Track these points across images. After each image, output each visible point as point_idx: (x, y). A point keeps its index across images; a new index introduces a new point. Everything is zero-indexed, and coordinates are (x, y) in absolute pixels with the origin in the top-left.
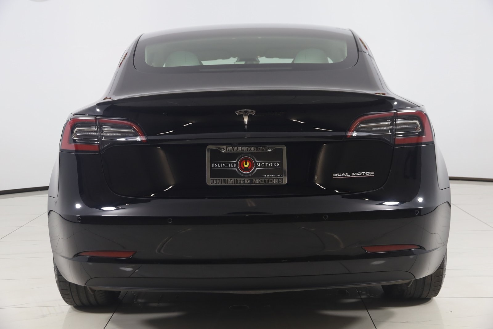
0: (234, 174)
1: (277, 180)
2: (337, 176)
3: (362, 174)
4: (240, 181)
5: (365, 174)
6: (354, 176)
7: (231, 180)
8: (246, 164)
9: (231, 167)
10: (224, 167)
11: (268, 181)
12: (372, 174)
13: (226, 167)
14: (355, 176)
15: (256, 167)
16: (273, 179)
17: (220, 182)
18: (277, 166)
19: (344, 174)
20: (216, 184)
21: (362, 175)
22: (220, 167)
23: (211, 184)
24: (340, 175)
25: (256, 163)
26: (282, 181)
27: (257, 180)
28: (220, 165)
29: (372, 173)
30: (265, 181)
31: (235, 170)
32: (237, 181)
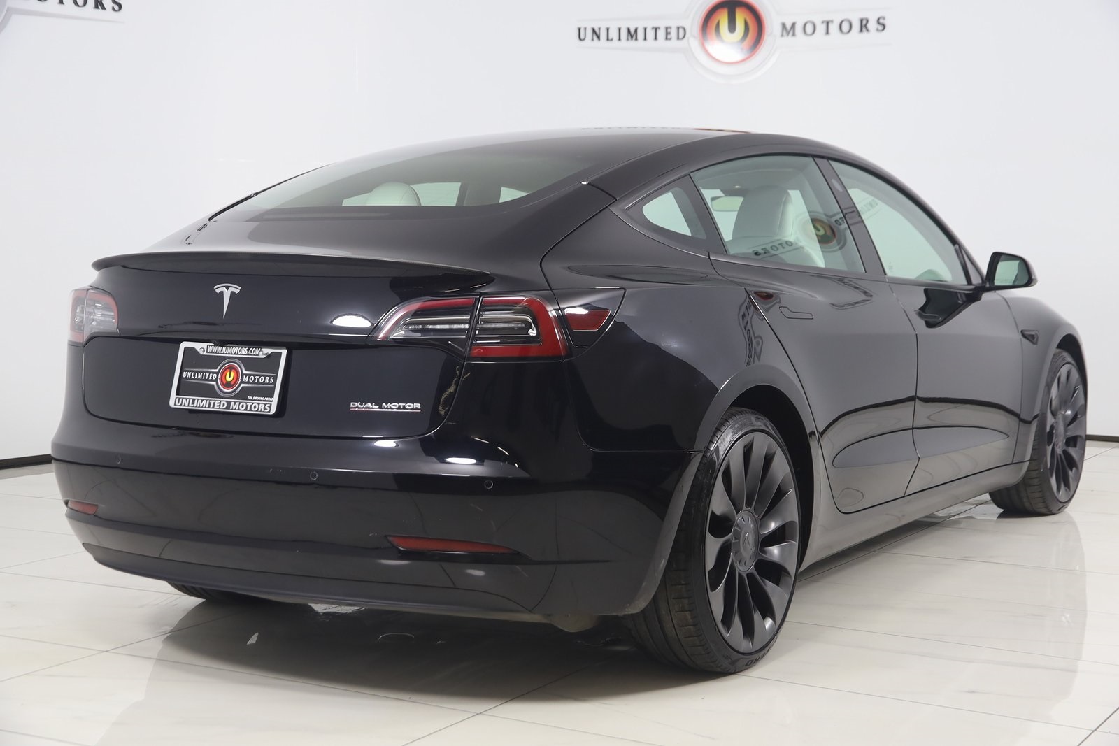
0: (210, 392)
1: (264, 406)
2: (357, 407)
3: (400, 406)
4: (214, 404)
5: (404, 408)
6: (384, 408)
7: (202, 400)
8: (230, 377)
9: (208, 380)
10: (199, 379)
11: (251, 406)
12: (417, 409)
13: (202, 379)
14: (387, 408)
15: (242, 382)
16: (259, 404)
17: (186, 402)
18: (269, 384)
19: (369, 405)
20: (181, 405)
21: (399, 408)
22: (194, 379)
23: (175, 405)
24: (361, 404)
25: (243, 375)
26: (268, 409)
27: (237, 404)
28: (194, 375)
29: (418, 405)
30: (247, 406)
31: (213, 385)
32: (210, 403)
